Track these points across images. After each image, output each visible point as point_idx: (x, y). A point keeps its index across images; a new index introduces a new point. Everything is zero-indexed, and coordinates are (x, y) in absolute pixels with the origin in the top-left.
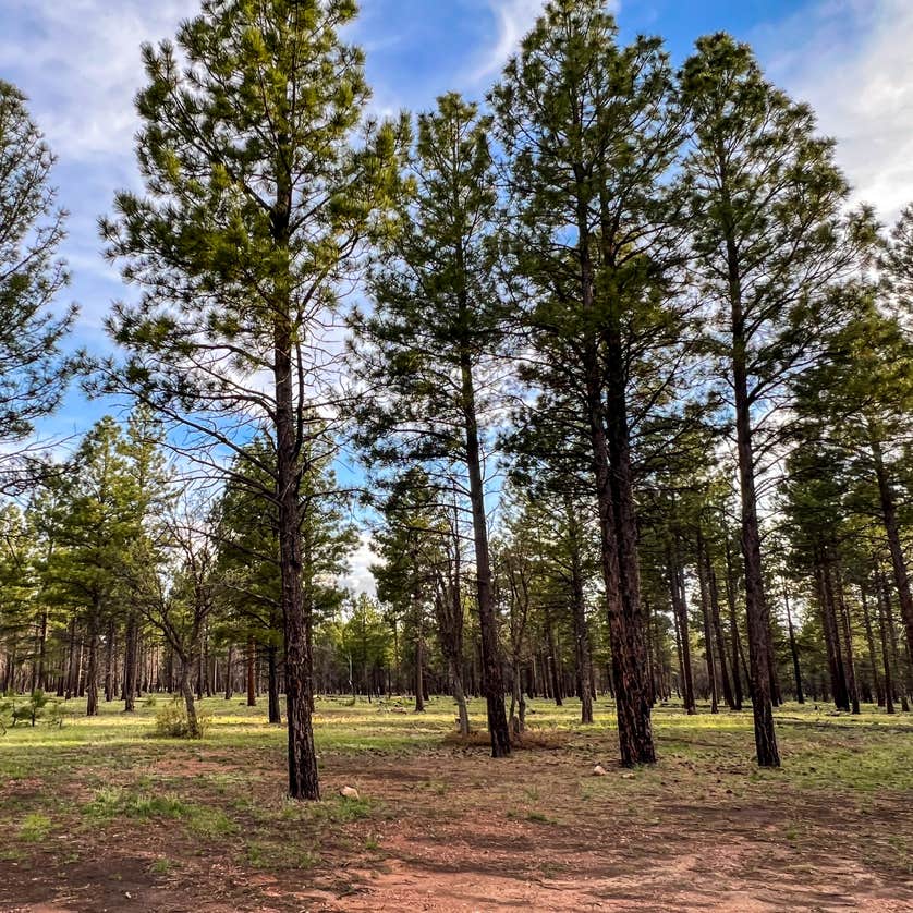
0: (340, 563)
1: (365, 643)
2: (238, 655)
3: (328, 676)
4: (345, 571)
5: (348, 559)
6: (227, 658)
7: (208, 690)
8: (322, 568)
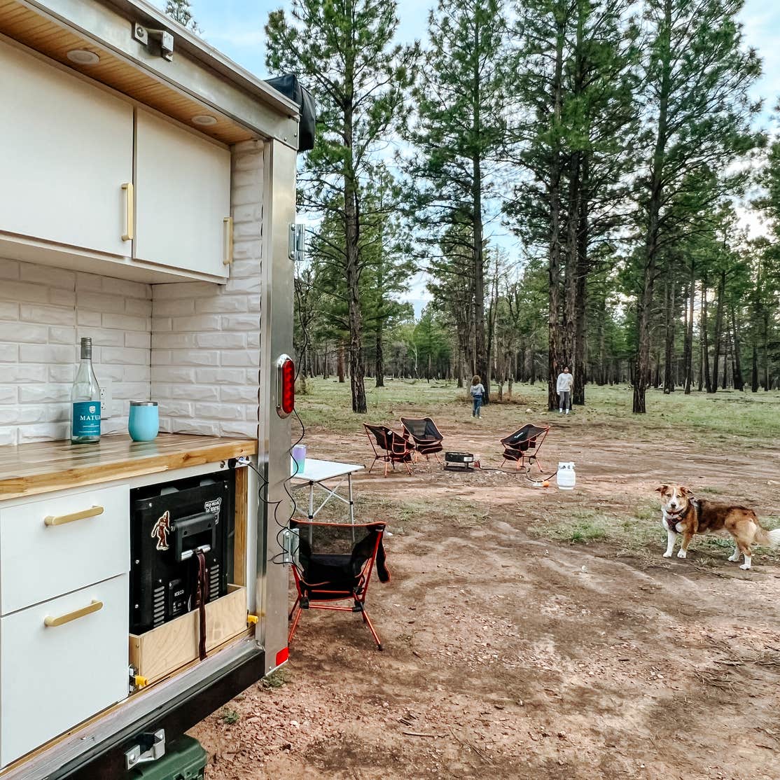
0: (403, 284)
1: (431, 341)
2: (332, 348)
3: (402, 365)
4: (407, 289)
5: (409, 281)
6: (324, 350)
7: (311, 374)
8: (389, 288)
